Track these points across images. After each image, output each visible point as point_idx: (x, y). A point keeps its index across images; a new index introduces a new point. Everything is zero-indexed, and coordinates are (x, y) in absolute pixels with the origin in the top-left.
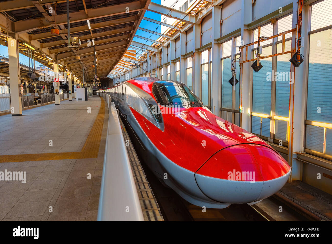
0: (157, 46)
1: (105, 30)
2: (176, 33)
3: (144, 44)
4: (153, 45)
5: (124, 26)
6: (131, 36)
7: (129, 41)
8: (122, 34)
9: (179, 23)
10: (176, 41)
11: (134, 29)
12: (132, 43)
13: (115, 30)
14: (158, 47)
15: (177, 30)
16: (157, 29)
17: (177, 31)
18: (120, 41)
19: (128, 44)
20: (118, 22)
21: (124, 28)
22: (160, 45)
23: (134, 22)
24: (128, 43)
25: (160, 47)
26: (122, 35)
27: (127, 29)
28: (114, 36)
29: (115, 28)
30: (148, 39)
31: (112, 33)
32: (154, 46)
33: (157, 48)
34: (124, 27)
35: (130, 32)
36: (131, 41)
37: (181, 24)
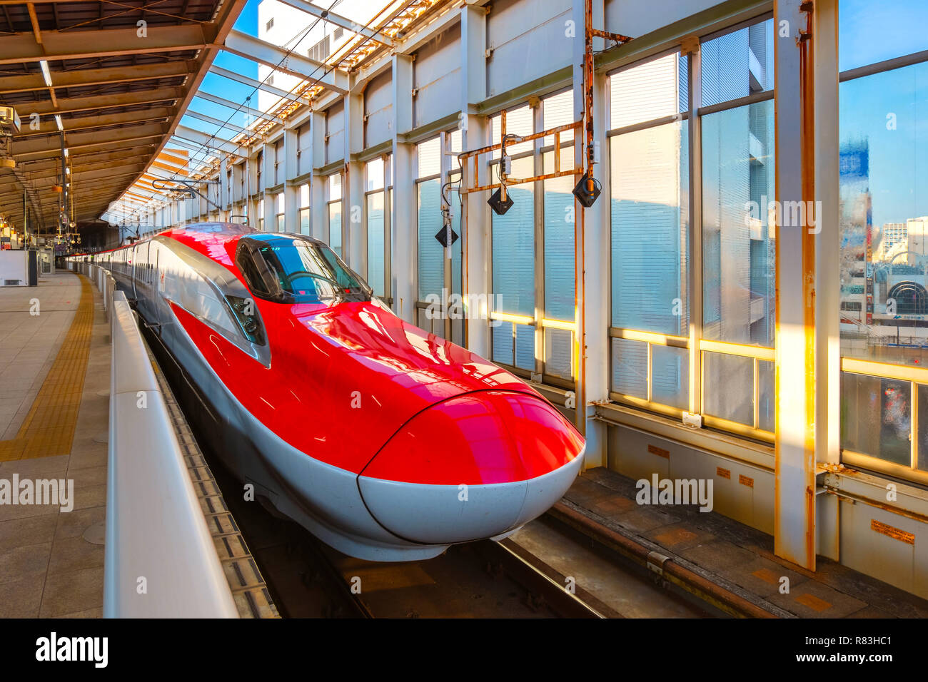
0: (248, 143)
1: (97, 90)
2: (299, 113)
3: (213, 137)
4: (237, 140)
5: (155, 84)
6: (175, 113)
7: (169, 125)
8: (149, 106)
9: (306, 87)
10: (299, 131)
11: (184, 94)
12: (177, 131)
13: (128, 94)
14: (251, 144)
15: (303, 106)
16: (248, 99)
17: (302, 108)
18: (143, 124)
19: (167, 133)
20: (137, 73)
21: (156, 91)
22: (258, 139)
23: (185, 77)
24: (165, 129)
25: (257, 145)
26: (148, 109)
27: (164, 93)
28: (124, 110)
29: (127, 88)
30: (224, 124)
31: (118, 101)
32: (239, 143)
33: (248, 146)
34: (155, 88)
35: (173, 102)
36: (173, 124)
37: (313, 91)
